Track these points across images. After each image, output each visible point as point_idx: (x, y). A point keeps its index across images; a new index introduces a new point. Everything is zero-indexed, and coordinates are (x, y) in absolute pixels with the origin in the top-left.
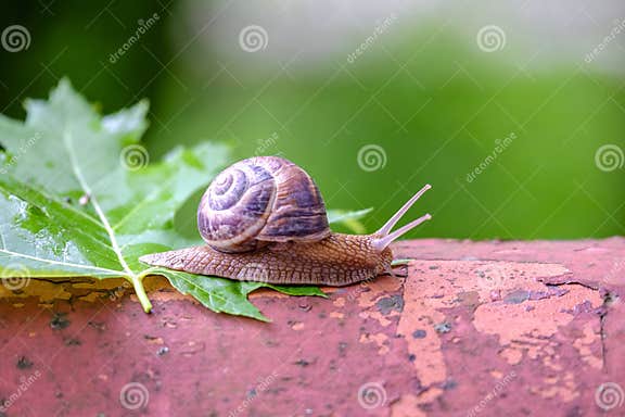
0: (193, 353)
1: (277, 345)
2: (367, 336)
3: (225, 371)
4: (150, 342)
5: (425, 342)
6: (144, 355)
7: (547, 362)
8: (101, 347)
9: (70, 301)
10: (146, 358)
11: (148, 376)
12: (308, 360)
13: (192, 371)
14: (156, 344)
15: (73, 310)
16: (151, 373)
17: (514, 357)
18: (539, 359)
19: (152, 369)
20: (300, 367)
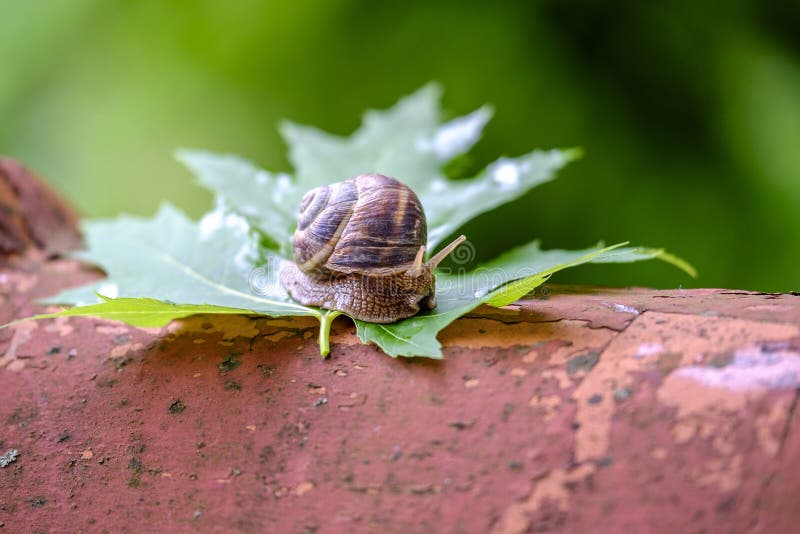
0: (351, 406)
1: (441, 403)
2: (540, 398)
3: (377, 429)
4: (312, 391)
5: (597, 409)
6: (300, 405)
7: (719, 442)
8: (261, 394)
9: (252, 341)
10: (301, 409)
11: (297, 428)
12: (467, 422)
13: (343, 426)
14: (317, 393)
15: (251, 350)
16: (301, 426)
17: (684, 433)
18: (711, 438)
19: (304, 423)
20: (454, 430)
